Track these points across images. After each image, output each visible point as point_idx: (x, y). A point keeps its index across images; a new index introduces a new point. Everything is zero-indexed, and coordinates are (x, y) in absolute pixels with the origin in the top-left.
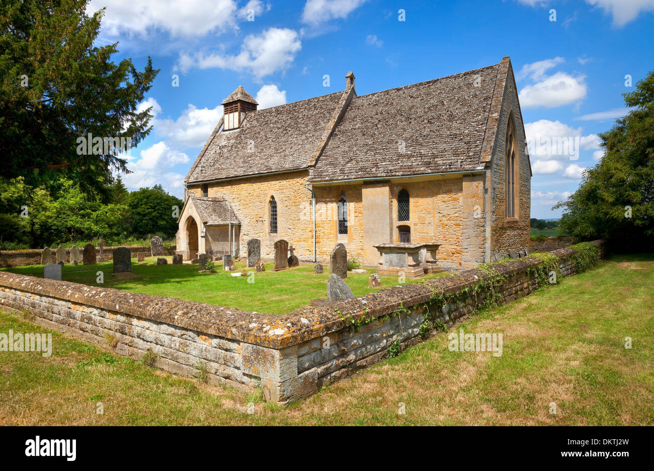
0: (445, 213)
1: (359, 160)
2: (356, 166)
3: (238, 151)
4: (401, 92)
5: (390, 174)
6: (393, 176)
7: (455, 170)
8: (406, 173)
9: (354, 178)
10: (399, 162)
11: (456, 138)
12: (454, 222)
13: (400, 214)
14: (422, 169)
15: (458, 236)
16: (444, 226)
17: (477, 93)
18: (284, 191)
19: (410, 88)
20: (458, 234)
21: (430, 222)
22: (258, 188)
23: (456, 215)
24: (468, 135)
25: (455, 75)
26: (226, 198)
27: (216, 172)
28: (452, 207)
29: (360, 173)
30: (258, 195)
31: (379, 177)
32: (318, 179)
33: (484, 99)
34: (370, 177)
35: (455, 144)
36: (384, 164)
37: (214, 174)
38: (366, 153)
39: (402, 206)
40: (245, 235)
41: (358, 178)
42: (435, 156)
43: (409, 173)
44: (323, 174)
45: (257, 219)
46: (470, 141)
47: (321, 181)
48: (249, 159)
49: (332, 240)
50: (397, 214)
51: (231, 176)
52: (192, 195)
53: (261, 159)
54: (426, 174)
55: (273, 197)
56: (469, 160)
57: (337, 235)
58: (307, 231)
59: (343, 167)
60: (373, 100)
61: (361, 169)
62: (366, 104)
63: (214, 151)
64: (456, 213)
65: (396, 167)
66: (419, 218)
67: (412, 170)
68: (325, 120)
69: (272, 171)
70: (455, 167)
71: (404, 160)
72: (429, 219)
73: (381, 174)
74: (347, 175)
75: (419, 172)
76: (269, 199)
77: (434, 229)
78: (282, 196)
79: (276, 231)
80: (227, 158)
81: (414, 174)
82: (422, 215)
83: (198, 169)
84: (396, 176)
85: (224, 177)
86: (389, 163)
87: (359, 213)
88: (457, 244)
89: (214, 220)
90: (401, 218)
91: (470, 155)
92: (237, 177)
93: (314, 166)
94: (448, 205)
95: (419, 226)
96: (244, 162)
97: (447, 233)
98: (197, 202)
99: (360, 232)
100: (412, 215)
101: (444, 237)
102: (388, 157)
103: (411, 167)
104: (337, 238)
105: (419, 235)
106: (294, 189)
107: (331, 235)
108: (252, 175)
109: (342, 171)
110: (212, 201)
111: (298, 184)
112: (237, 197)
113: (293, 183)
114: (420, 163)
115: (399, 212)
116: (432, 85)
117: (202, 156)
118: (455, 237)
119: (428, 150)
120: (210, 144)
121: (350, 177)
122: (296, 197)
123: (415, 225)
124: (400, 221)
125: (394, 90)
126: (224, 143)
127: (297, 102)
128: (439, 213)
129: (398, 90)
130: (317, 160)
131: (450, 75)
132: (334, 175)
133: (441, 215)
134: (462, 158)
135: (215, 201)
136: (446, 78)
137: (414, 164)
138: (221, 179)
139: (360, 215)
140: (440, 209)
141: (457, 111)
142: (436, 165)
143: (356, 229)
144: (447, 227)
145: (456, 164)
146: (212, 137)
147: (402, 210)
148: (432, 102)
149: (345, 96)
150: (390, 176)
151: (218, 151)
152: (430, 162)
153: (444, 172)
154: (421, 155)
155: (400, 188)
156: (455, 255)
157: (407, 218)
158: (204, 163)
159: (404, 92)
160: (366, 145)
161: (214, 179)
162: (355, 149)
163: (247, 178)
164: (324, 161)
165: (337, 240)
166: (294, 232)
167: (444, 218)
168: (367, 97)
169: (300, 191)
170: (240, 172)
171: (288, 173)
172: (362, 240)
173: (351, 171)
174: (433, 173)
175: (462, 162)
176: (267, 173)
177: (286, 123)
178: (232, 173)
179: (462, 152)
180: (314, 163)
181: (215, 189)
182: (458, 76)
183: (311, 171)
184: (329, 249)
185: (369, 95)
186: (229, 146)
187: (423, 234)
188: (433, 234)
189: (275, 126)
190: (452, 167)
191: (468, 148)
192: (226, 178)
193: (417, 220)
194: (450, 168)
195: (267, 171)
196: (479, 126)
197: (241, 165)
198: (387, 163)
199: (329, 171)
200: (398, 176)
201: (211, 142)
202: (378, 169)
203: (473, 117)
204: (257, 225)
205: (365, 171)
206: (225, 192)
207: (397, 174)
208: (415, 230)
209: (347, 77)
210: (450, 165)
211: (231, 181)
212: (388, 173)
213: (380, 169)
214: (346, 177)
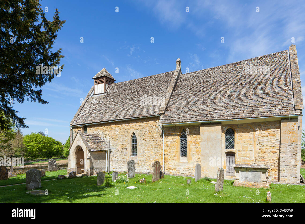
0: (264, 144)
1: (196, 110)
2: (194, 113)
3: (106, 106)
4: (215, 70)
5: (223, 118)
6: (225, 119)
7: (276, 115)
8: (235, 118)
9: (195, 121)
10: (228, 111)
11: (269, 95)
12: (271, 150)
13: (227, 144)
14: (248, 115)
15: (274, 159)
16: (262, 152)
17: (276, 67)
18: (142, 129)
19: (221, 67)
20: (274, 158)
21: (251, 150)
22: (123, 128)
23: (273, 145)
24: (278, 93)
25: (254, 58)
26: (100, 134)
27: (93, 118)
28: (270, 140)
29: (199, 118)
30: (124, 132)
31: (215, 120)
32: (168, 122)
33: (284, 71)
34: (208, 120)
35: (270, 98)
36: (215, 112)
37: (91, 120)
38: (200, 105)
39: (229, 139)
40: (113, 157)
41: (198, 121)
42: (256, 107)
43: (238, 118)
44: (171, 118)
45: (122, 147)
46: (281, 96)
47: (170, 123)
48: (116, 111)
49: (176, 160)
50: (225, 145)
51: (104, 121)
52: (79, 132)
53: (123, 110)
54: (252, 118)
55: (134, 133)
56: (286, 108)
57: (179, 157)
58: (158, 155)
59: (185, 115)
60: (195, 75)
61: (199, 115)
62: (190, 78)
63: (89, 106)
64: (273, 144)
65: (226, 114)
66: (243, 147)
67: (240, 115)
68: (165, 88)
69: (134, 117)
70: (275, 113)
71: (231, 109)
72: (250, 147)
73: (216, 118)
74: (189, 119)
75: (246, 117)
76: (131, 134)
77: (255, 155)
78: (140, 132)
79: (136, 155)
80: (100, 110)
81: (242, 118)
82: (244, 145)
83: (79, 117)
84: (227, 119)
85: (99, 121)
86: (220, 111)
87: (196, 143)
88: (273, 165)
89: (94, 148)
90: (227, 147)
91: (285, 105)
92: (109, 121)
93: (164, 114)
94: (266, 139)
95: (243, 153)
96: (111, 112)
97: (265, 157)
98: (83, 136)
99: (197, 155)
100: (236, 145)
101: (263, 160)
102: (217, 107)
103: (238, 114)
104: (179, 159)
105: (243, 158)
106: (149, 128)
107: (176, 157)
108: (119, 120)
109: (185, 117)
110: (92, 136)
111: (152, 125)
112: (109, 133)
113: (148, 125)
114: (245, 111)
115: (226, 143)
116: (237, 65)
117: (81, 110)
118: (271, 160)
119: (248, 103)
120: (86, 103)
121: (192, 120)
122: (150, 133)
123: (239, 151)
124: (227, 149)
125: (209, 69)
126: (95, 102)
127: (143, 78)
128: (259, 144)
129: (212, 69)
130: (165, 110)
131: (250, 59)
132: (179, 119)
133: (260, 145)
134: (279, 107)
135: (94, 136)
136: (248, 60)
137: (240, 112)
138: (97, 122)
139: (197, 145)
140: (260, 141)
141: (263, 79)
142: (259, 112)
143: (194, 153)
144: (265, 153)
145: (275, 111)
146: (87, 98)
147: (229, 142)
148: (240, 74)
149: (176, 73)
150: (223, 119)
151: (92, 106)
152: (253, 110)
153: (268, 116)
154: (244, 106)
155: (228, 128)
156: (271, 172)
157: (233, 147)
158: (83, 113)
159: (217, 70)
160: (199, 101)
161: (91, 122)
162: (190, 103)
163: (115, 122)
164: (170, 111)
165: (179, 161)
166: (148, 155)
167: (262, 148)
168: (190, 74)
169: (153, 129)
170: (110, 118)
171: (145, 118)
172: (198, 161)
173: (192, 117)
174: (257, 117)
175: (280, 110)
176: (130, 118)
177: (137, 90)
178: (105, 119)
179: (278, 104)
180: (163, 112)
181: (92, 128)
182: (257, 59)
183: (162, 117)
184: (174, 166)
185: (191, 73)
186: (99, 104)
187: (245, 158)
188: (254, 158)
189: (130, 91)
190: (272, 113)
191: (281, 101)
192: (101, 122)
193: (241, 148)
194: (271, 114)
195: (129, 118)
196: (286, 87)
197: (110, 114)
198: (218, 111)
199: (175, 117)
200: (230, 119)
201: (87, 101)
202: (212, 115)
203: (279, 82)
204: (122, 151)
205: (203, 116)
206: (100, 131)
207: (229, 118)
208: (239, 155)
209: (177, 62)
210: (271, 112)
211: (104, 124)
212: (221, 117)
213: (214, 115)
214: (189, 120)
